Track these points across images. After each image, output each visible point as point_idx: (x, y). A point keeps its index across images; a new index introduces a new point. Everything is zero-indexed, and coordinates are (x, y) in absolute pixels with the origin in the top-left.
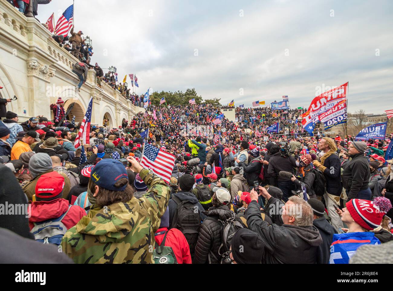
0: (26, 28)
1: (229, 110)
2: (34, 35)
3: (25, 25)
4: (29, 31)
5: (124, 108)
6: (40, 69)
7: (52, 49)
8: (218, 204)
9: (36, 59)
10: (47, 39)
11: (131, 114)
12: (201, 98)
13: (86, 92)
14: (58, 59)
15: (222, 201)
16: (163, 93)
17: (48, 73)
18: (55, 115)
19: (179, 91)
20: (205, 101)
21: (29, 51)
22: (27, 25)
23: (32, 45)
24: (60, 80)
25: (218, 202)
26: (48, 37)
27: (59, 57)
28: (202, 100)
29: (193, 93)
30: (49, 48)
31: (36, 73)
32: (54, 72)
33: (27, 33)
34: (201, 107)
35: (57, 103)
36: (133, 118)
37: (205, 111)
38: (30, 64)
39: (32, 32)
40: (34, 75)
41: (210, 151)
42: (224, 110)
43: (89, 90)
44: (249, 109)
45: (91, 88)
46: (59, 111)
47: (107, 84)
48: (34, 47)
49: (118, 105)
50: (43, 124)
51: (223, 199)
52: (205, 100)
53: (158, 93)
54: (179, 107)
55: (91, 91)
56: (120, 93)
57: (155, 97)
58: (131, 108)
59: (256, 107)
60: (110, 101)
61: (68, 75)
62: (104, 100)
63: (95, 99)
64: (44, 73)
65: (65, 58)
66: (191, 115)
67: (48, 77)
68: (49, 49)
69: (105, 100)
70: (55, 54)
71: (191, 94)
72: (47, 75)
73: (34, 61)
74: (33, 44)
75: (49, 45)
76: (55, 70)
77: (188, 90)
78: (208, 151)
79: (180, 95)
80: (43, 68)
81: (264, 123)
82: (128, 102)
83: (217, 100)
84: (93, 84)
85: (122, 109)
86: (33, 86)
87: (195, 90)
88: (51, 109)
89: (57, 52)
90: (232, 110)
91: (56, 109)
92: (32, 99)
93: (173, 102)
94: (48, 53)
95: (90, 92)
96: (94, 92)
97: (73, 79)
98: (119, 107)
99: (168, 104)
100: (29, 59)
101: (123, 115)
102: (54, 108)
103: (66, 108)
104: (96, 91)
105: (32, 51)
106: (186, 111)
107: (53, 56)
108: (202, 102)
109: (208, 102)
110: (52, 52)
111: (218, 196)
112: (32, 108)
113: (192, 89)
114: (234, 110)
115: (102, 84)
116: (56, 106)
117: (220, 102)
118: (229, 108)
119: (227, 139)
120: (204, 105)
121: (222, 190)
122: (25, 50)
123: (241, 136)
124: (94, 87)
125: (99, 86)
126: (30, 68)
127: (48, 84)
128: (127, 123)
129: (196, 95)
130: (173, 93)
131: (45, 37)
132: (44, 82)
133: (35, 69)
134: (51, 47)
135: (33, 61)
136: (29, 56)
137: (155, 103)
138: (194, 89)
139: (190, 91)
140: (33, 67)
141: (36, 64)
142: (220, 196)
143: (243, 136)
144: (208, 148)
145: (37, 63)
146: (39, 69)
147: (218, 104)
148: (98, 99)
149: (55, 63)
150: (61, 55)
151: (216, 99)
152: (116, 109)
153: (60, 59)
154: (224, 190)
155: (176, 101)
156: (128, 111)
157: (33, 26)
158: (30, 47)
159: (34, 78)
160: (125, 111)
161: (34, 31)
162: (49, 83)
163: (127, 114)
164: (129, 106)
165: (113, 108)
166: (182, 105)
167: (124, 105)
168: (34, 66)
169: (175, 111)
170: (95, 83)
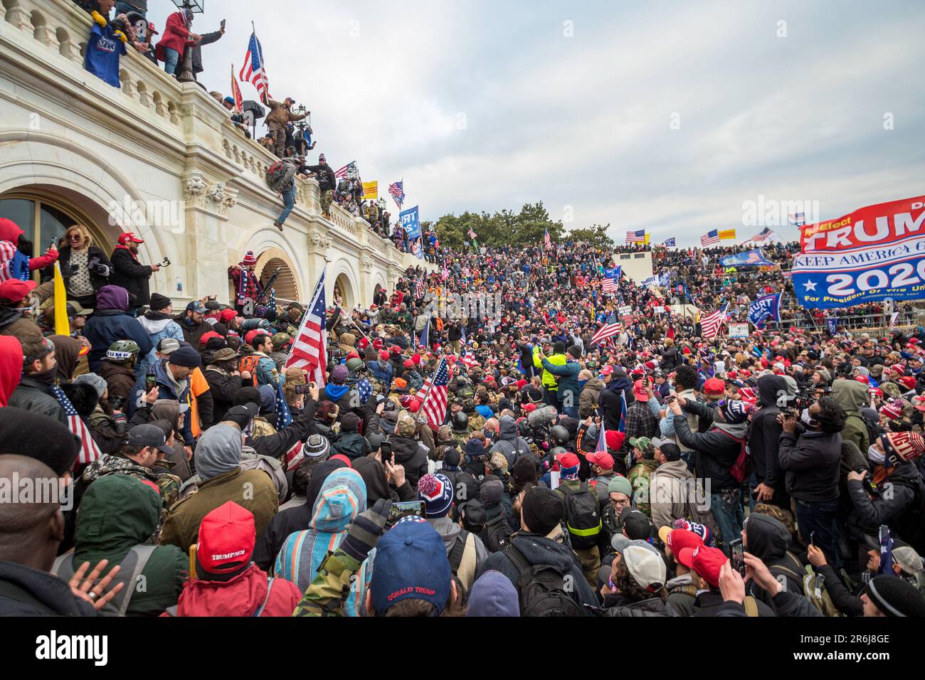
0: (180, 106)
1: (636, 256)
2: (196, 121)
3: (177, 100)
4: (185, 112)
5: (379, 261)
6: (208, 192)
7: (231, 144)
8: (634, 591)
9: (200, 172)
10: (220, 126)
11: (393, 272)
12: (560, 226)
13: (300, 231)
14: (241, 166)
15: (643, 582)
16: (466, 217)
17: (224, 200)
18: (237, 290)
19: (504, 211)
20: (570, 235)
21: (186, 156)
22: (181, 100)
23: (192, 143)
24: (248, 210)
25: (632, 586)
26: (222, 121)
27: (245, 159)
28: (564, 231)
29: (538, 213)
30: (226, 144)
31: (200, 203)
32: (234, 196)
33: (182, 117)
34: (560, 250)
35: (240, 264)
36: (397, 282)
37: (571, 261)
38: (189, 183)
39: (191, 113)
40: (196, 206)
41: (591, 382)
42: (622, 257)
43: (305, 225)
44: (690, 250)
45: (308, 223)
46: (246, 280)
47: (341, 207)
48: (196, 146)
49: (364, 255)
50: (213, 316)
51: (645, 579)
52: (572, 232)
53: (455, 216)
54: (506, 250)
55: (309, 228)
56: (370, 225)
57: (447, 227)
58: (395, 257)
59: (711, 247)
60: (348, 248)
61: (262, 198)
62: (336, 245)
63: (318, 245)
64: (215, 200)
65: (256, 161)
66: (535, 272)
67: (222, 207)
68: (224, 145)
69: (339, 246)
70: (236, 155)
71: (535, 217)
72: (221, 204)
73: (196, 176)
74: (196, 140)
75: (225, 138)
76: (237, 191)
77: (525, 208)
78: (586, 381)
79: (509, 220)
80: (214, 189)
81: (734, 289)
82: (386, 245)
83: (600, 229)
84: (313, 212)
85: (373, 263)
86: (194, 231)
87: (544, 207)
88: (229, 278)
89: (240, 150)
90: (643, 256)
91: (238, 276)
92: (193, 259)
93: (491, 239)
94: (223, 156)
95: (305, 231)
96: (316, 230)
97: (273, 204)
98: (366, 258)
99: (480, 245)
100: (187, 173)
101: (375, 276)
102: (235, 276)
103: (258, 272)
104: (320, 229)
105: (192, 155)
106: (523, 262)
107: (233, 161)
108: (563, 236)
109: (577, 235)
110: (231, 152)
111: (633, 568)
112: (192, 278)
113: (537, 204)
114: (648, 255)
115: (331, 209)
116: (239, 270)
117: (607, 233)
118: (635, 251)
119: (630, 334)
120: (569, 242)
121: (641, 551)
122: (178, 156)
123: (671, 327)
124: (316, 220)
125: (325, 215)
126: (189, 193)
127: (223, 222)
128: (384, 295)
129: (546, 218)
130: (491, 217)
131: (216, 122)
132: (216, 220)
133: (198, 194)
134: (229, 141)
135: (194, 177)
136: (186, 166)
137: (447, 242)
138: (541, 204)
139: (533, 210)
140: (195, 190)
141: (200, 183)
142: (637, 568)
143: (674, 327)
144: (585, 375)
145: (201, 181)
146: (205, 192)
147: (604, 238)
148: (322, 246)
149: (237, 176)
150: (248, 156)
151: (597, 226)
152: (362, 265)
153: (246, 166)
154: (646, 550)
155: (498, 236)
156: (388, 265)
157: (194, 101)
158: (188, 147)
159: (196, 213)
160: (379, 266)
161: (194, 111)
162: (226, 220)
163: (384, 274)
164: (388, 255)
165: (354, 261)
166: (513, 246)
167: (378, 252)
168: (196, 187)
169: (496, 261)
170: (317, 209)
